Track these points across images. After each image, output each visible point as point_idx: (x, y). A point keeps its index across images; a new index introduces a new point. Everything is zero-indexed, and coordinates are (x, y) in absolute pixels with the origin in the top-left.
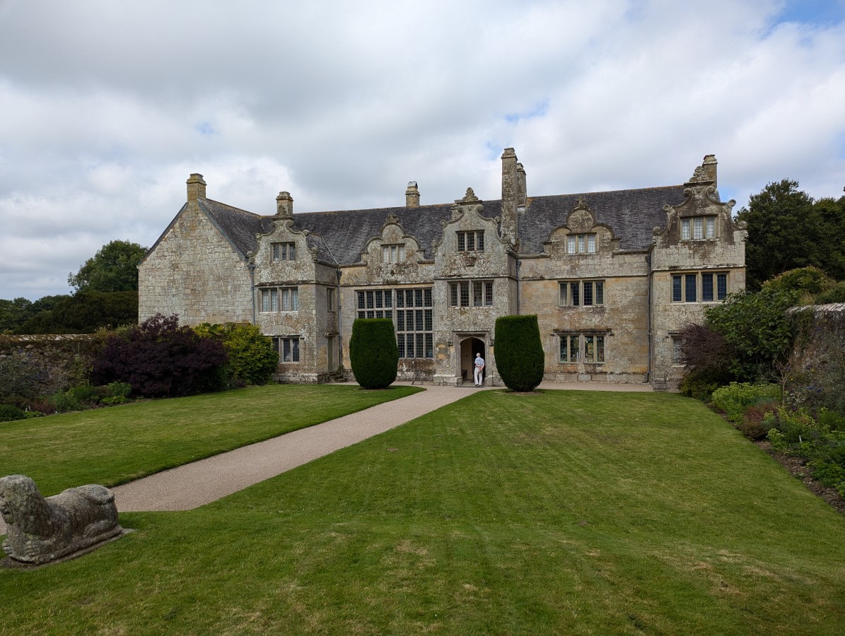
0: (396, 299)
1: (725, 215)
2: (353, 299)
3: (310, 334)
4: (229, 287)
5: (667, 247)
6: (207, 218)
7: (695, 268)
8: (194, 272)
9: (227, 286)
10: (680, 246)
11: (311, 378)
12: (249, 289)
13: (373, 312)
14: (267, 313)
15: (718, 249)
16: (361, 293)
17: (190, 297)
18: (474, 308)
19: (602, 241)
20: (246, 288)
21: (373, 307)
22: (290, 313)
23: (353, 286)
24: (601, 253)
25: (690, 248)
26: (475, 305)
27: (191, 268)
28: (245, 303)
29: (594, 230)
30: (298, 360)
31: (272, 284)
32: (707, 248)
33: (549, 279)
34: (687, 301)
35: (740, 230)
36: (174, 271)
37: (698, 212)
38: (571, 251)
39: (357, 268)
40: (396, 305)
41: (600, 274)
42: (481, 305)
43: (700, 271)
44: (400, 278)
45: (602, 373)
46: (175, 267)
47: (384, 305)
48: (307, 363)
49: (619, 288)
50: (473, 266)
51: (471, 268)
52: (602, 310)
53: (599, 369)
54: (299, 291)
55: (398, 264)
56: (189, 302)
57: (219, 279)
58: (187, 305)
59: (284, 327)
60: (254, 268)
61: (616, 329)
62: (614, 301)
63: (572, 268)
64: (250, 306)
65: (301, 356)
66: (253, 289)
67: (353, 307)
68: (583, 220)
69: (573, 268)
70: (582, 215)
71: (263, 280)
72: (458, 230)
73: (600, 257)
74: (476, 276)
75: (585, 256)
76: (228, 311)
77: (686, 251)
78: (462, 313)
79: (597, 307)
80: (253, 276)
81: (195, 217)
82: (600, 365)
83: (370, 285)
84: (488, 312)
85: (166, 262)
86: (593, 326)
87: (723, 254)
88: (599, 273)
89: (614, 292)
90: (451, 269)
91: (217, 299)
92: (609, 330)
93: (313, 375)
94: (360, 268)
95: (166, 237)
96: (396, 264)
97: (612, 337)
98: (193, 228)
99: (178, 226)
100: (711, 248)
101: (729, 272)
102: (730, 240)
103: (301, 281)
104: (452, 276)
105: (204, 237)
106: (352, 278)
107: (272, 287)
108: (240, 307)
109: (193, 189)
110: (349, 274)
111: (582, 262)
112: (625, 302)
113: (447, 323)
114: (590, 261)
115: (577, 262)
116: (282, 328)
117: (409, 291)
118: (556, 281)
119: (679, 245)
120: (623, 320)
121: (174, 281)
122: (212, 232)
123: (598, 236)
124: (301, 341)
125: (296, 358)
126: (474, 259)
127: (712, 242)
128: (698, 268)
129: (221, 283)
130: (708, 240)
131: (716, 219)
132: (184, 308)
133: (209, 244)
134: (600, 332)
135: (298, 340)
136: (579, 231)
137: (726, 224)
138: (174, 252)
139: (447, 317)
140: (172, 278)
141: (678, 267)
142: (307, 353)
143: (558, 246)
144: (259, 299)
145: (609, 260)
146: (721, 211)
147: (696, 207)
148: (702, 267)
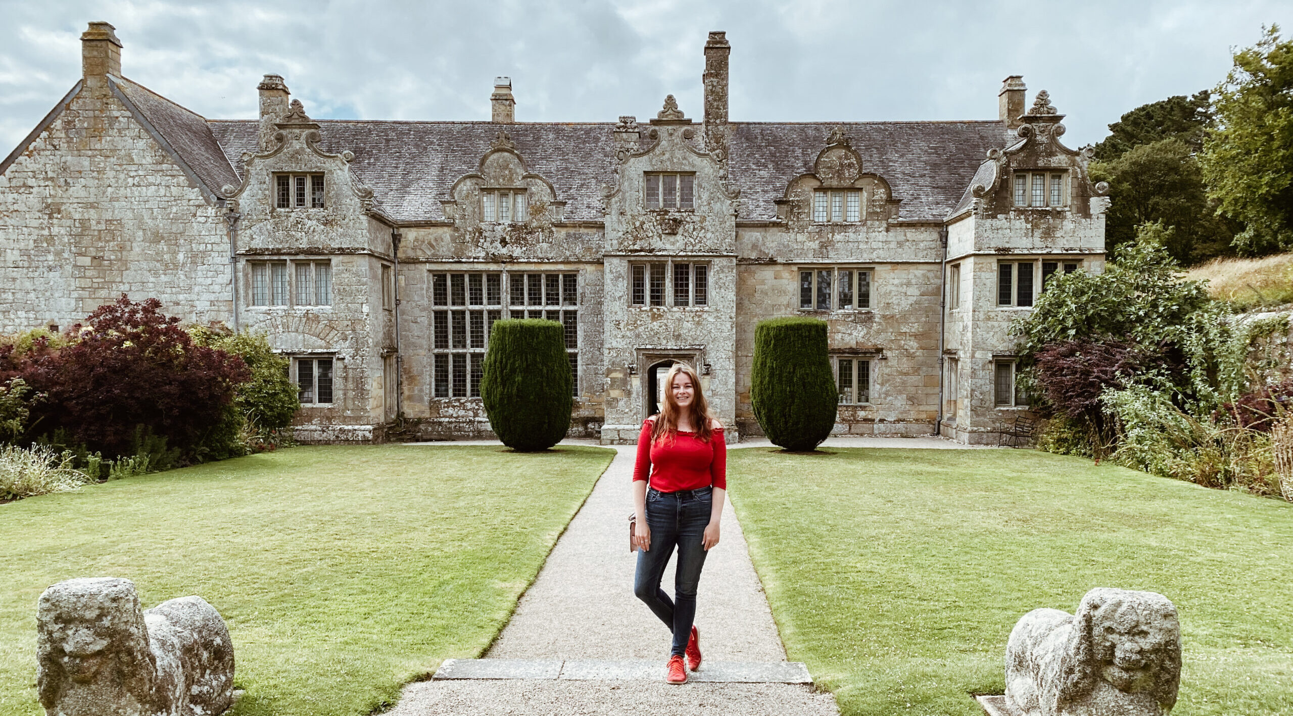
0: (509, 290)
1: (1079, 170)
2: (425, 286)
3: (357, 350)
4: (181, 257)
5: (994, 217)
6: (128, 114)
7: (1034, 252)
8: (99, 223)
9: (175, 253)
10: (1012, 217)
11: (360, 434)
12: (226, 260)
13: (463, 312)
14: (264, 308)
15: (1068, 225)
16: (439, 276)
17: (89, 273)
18: (675, 309)
19: (871, 202)
20: (221, 258)
21: (463, 304)
22: (315, 309)
23: (425, 262)
24: (869, 223)
25: (1027, 221)
26: (676, 304)
27: (92, 214)
28: (217, 288)
29: (858, 185)
30: (330, 400)
31: (278, 252)
32: (1051, 221)
33: (784, 264)
34: (1019, 304)
35: (1099, 195)
36: (51, 217)
37: (1041, 163)
38: (821, 218)
39: (432, 230)
40: (509, 301)
41: (866, 258)
42: (687, 304)
43: (1041, 258)
44: (517, 251)
45: (866, 420)
46: (52, 210)
47: (485, 301)
48: (351, 406)
49: (896, 282)
50: (675, 234)
51: (672, 239)
52: (869, 317)
53: (862, 414)
54: (334, 269)
55: (514, 226)
56: (87, 283)
57: (157, 238)
58: (83, 289)
59: (300, 337)
60: (236, 219)
61: (890, 349)
62: (888, 304)
63: (821, 247)
64: (227, 295)
65: (338, 392)
66: (235, 259)
67: (425, 302)
68: (841, 165)
69: (823, 246)
70: (840, 158)
71: (258, 243)
72: (649, 169)
73: (868, 228)
74: (681, 254)
75: (844, 227)
76: (177, 304)
77: (1020, 224)
78: (654, 317)
79: (860, 313)
80: (236, 236)
81: (101, 111)
82: (863, 408)
83: (460, 262)
84: (700, 316)
85: (33, 200)
86: (853, 344)
87: (1074, 232)
88: (865, 255)
89: (890, 288)
90: (636, 238)
91: (152, 279)
92: (879, 351)
93: (363, 427)
94: (440, 231)
95: (31, 147)
96: (510, 226)
97: (883, 362)
98: (96, 133)
99: (59, 127)
100: (1058, 221)
101: (1081, 260)
102: (1085, 211)
103: (339, 249)
104: (636, 251)
105: (123, 152)
106: (423, 247)
107: (275, 258)
108: (206, 296)
109: (95, 53)
110: (416, 240)
111: (838, 237)
112: (905, 304)
113: (628, 333)
114: (852, 236)
115: (830, 236)
116: (296, 338)
117: (534, 276)
118: (795, 268)
119: (1012, 214)
120: (901, 334)
121: (50, 239)
122: (141, 144)
123: (865, 194)
124: (337, 365)
125: (326, 395)
126: (677, 222)
127: (1059, 212)
128: (1039, 252)
129: (163, 246)
130: (1054, 209)
131: (1064, 176)
132: (75, 295)
133: (134, 168)
134: (865, 353)
135: (331, 362)
136: (835, 183)
137: (1080, 186)
138: (52, 179)
139: (627, 324)
140: (46, 232)
141: (1009, 249)
142: (351, 385)
143: (800, 207)
144: (247, 281)
145: (882, 236)
146: (1074, 163)
147: (1038, 156)
148: (1044, 252)
